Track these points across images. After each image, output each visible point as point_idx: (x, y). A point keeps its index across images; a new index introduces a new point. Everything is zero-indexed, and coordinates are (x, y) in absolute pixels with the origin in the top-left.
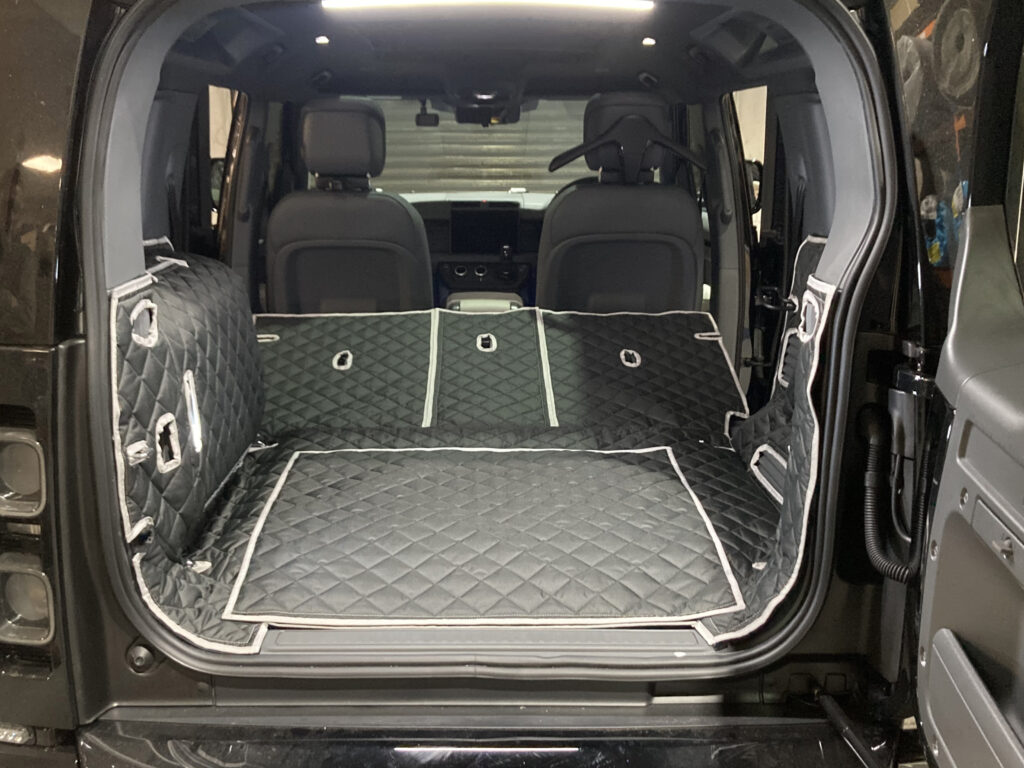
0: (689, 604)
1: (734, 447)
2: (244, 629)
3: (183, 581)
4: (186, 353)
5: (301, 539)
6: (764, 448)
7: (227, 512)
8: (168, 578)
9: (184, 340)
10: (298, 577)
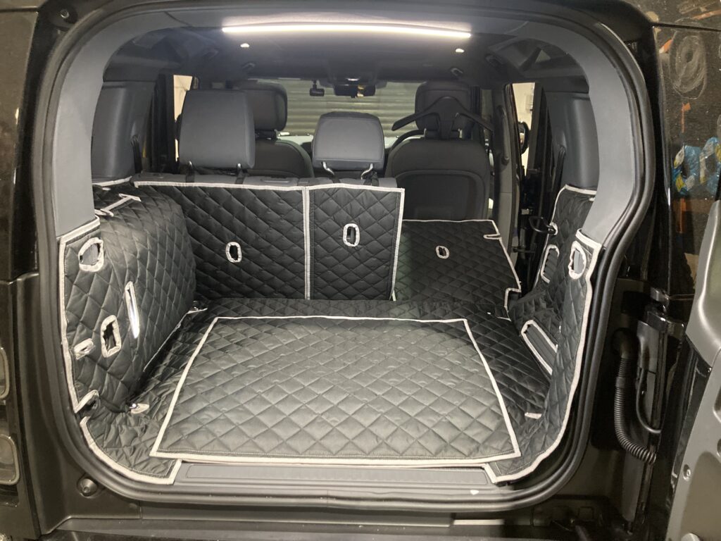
0: (481, 448)
1: (510, 318)
2: (165, 464)
3: (124, 427)
4: (127, 271)
5: (211, 391)
6: (531, 322)
7: (167, 361)
8: (112, 426)
9: (127, 260)
10: (206, 422)
